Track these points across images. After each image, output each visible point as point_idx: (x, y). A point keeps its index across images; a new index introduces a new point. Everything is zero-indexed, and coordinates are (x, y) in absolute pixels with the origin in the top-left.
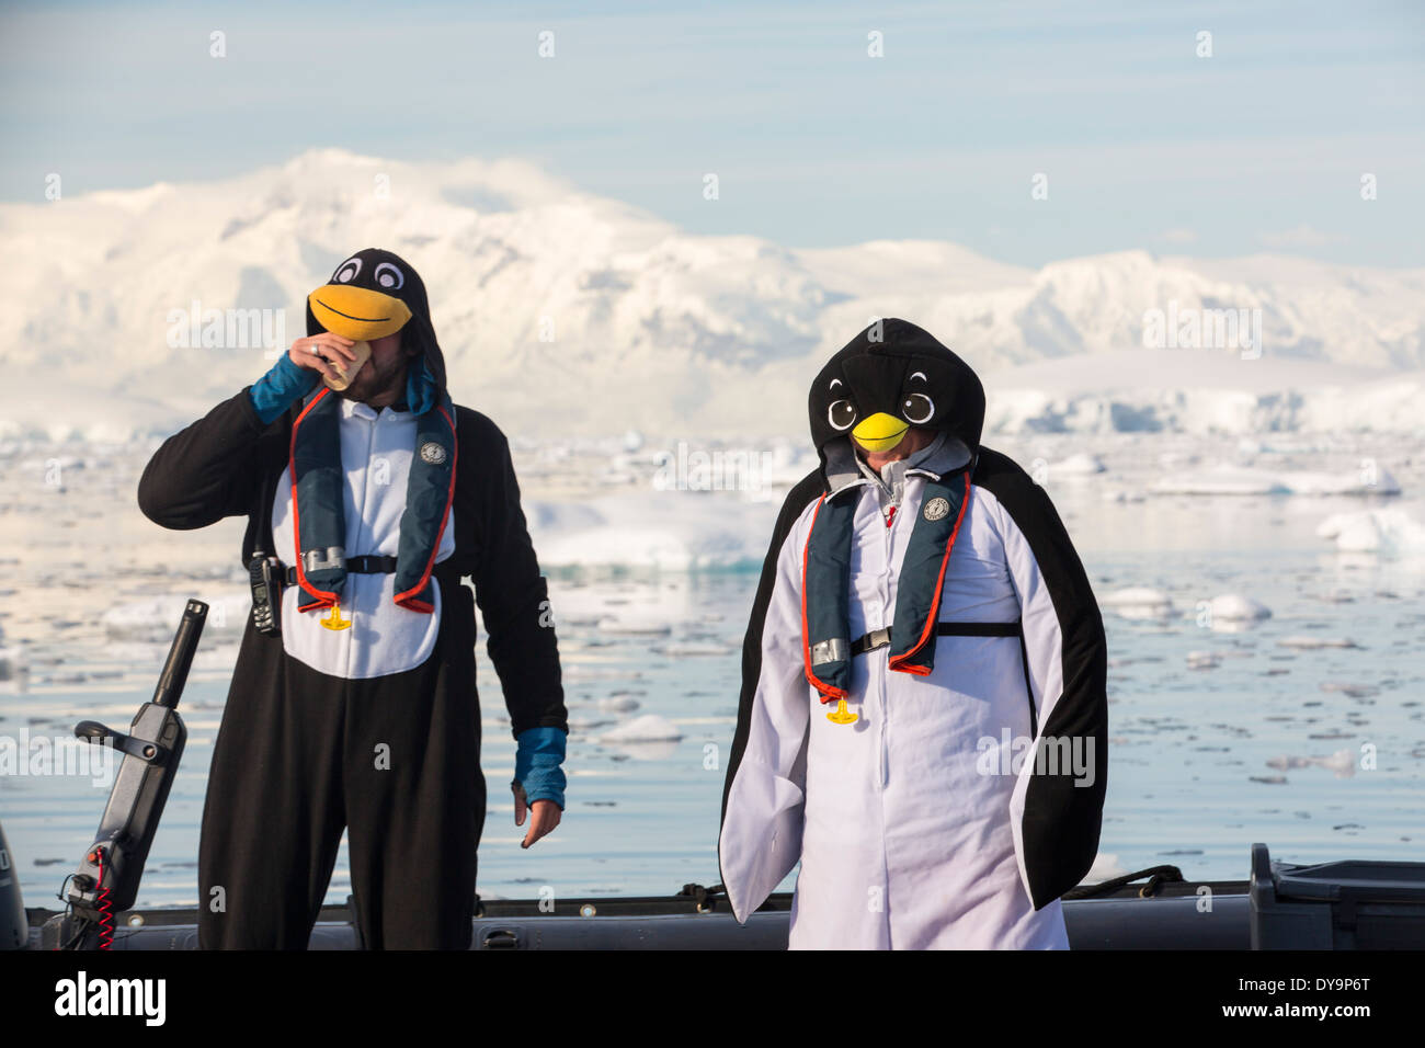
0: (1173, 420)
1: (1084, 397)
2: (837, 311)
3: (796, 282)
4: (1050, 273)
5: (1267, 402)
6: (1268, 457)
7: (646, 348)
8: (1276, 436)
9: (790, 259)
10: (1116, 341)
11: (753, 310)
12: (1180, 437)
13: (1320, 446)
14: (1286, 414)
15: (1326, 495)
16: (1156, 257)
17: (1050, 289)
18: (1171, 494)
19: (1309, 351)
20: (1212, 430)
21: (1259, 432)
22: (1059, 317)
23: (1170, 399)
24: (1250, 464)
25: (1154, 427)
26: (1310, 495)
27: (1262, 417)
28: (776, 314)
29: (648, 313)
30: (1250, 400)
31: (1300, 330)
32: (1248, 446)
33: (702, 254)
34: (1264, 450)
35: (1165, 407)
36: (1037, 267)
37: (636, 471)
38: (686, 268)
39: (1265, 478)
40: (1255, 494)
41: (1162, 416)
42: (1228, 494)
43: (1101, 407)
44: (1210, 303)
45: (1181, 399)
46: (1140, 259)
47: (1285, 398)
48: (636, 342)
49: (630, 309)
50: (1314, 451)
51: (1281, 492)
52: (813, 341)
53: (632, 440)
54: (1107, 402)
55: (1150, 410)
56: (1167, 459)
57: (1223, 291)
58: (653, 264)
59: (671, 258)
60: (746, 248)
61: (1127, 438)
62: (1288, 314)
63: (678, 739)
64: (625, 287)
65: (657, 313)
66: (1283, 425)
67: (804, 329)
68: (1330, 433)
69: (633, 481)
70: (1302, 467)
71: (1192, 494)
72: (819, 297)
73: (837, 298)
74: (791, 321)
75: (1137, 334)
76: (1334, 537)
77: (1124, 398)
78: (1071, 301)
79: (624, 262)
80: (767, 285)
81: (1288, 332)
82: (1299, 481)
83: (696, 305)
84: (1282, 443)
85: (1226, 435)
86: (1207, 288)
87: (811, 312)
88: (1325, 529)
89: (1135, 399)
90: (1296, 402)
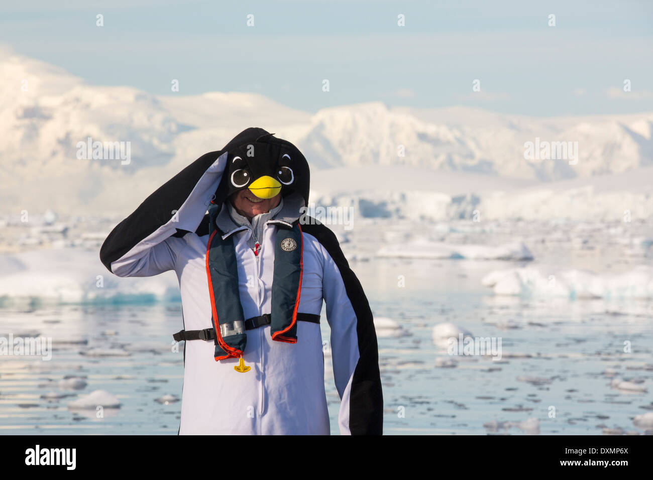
0: (398, 210)
1: (343, 194)
2: (185, 136)
3: (158, 117)
4: (322, 115)
5: (457, 200)
6: (454, 235)
7: (60, 157)
8: (463, 222)
9: (155, 102)
10: (363, 159)
11: (130, 134)
12: (402, 222)
13: (487, 228)
14: (469, 208)
15: (487, 259)
16: (389, 107)
17: (321, 126)
18: (387, 258)
19: (485, 168)
20: (423, 218)
21: (452, 219)
22: (327, 143)
23: (396, 197)
24: (442, 240)
25: (386, 215)
26: (477, 259)
27: (454, 210)
28: (146, 138)
29: (62, 135)
30: (446, 198)
31: (479, 155)
32: (442, 228)
33: (98, 98)
34: (452, 230)
35: (393, 202)
36: (314, 112)
37: (45, 237)
38: (87, 106)
39: (449, 248)
40: (441, 258)
41: (391, 208)
42: (422, 258)
43: (353, 201)
44: (422, 137)
45: (403, 197)
46: (379, 108)
47: (469, 198)
48: (54, 154)
49: (50, 132)
50: (483, 232)
51: (457, 257)
52: (168, 156)
53: (50, 217)
54: (356, 199)
55: (384, 204)
56: (390, 236)
57: (431, 129)
58: (65, 103)
59: (77, 100)
60: (127, 95)
61: (369, 221)
62: (472, 145)
63: (117, 407)
64: (47, 118)
65: (68, 135)
66: (467, 215)
67: (164, 147)
68: (496, 220)
69: (41, 243)
70: (474, 242)
71: (400, 258)
72: (174, 128)
73: (185, 128)
74: (155, 142)
75: (376, 155)
76: (492, 286)
77: (368, 196)
78: (335, 134)
79: (48, 102)
80: (140, 118)
81: (471, 156)
82: (469, 251)
83: (93, 130)
84: (464, 227)
85: (432, 221)
86: (421, 127)
87: (169, 137)
88: (487, 280)
89: (374, 197)
90: (476, 201)
